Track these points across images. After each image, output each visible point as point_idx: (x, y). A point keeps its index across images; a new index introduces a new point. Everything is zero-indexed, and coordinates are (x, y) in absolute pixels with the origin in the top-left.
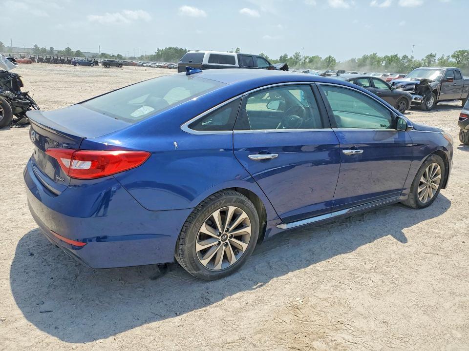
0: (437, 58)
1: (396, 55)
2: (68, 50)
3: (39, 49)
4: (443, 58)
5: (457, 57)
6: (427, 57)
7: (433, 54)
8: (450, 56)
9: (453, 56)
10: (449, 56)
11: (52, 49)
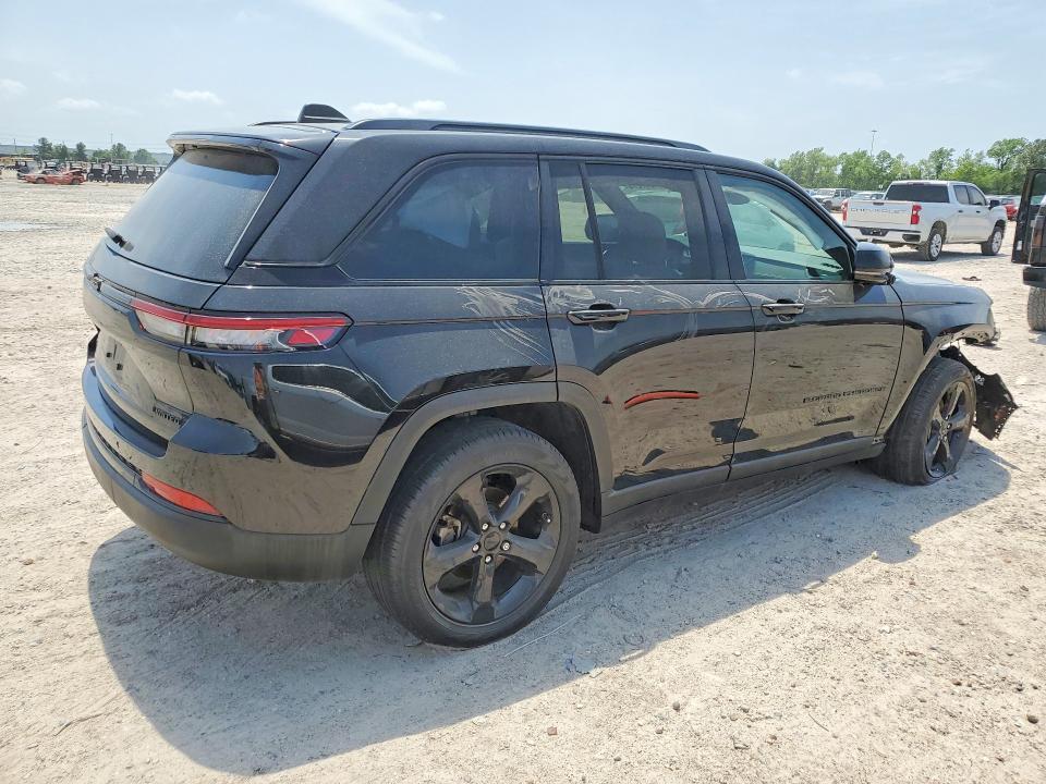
0: (955, 157)
1: (864, 153)
2: (119, 149)
3: (51, 149)
4: (968, 157)
5: (998, 155)
6: (931, 157)
7: (947, 148)
8: (985, 152)
9: (991, 153)
10: (981, 154)
11: (80, 147)
